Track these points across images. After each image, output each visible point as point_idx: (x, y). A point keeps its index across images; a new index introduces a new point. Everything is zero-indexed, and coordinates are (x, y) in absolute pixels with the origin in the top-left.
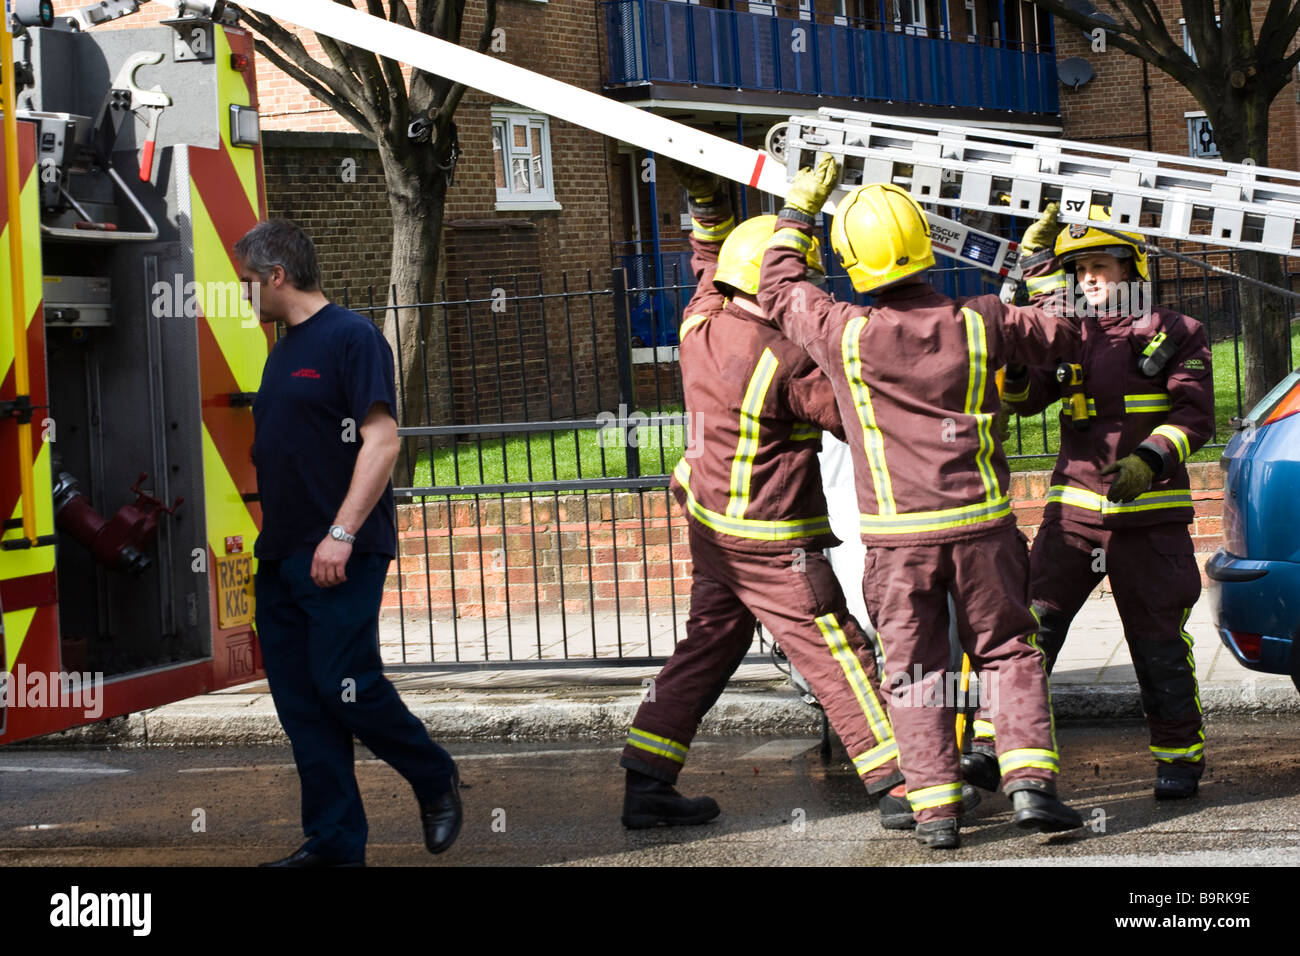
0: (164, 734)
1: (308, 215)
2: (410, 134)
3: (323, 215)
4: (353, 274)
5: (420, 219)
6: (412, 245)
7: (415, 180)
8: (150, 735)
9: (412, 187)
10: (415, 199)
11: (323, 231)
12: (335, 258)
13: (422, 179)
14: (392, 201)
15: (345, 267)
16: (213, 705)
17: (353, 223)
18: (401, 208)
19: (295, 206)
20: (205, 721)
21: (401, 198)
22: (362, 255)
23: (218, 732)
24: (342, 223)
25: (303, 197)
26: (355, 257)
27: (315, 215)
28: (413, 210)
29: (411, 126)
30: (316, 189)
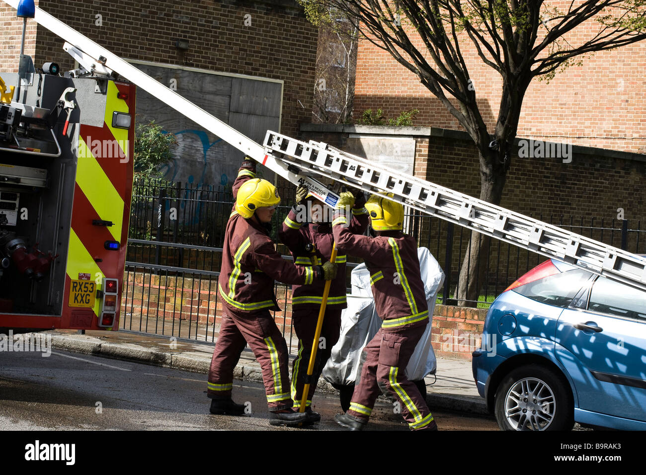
0: (177, 364)
1: (576, 184)
2: (490, 145)
3: (584, 185)
4: (597, 214)
5: (492, 184)
6: (487, 195)
7: (490, 166)
8: (173, 363)
9: (489, 169)
10: (490, 175)
11: (583, 193)
12: (588, 206)
13: (493, 166)
14: (482, 175)
15: (593, 210)
16: (200, 356)
17: (602, 191)
18: (483, 178)
19: (567, 179)
20: (191, 361)
21: (485, 174)
22: (605, 206)
23: (194, 366)
24: (595, 190)
25: (573, 175)
26: (601, 207)
27: (579, 185)
28: (489, 180)
29: (492, 142)
30: (582, 173)
